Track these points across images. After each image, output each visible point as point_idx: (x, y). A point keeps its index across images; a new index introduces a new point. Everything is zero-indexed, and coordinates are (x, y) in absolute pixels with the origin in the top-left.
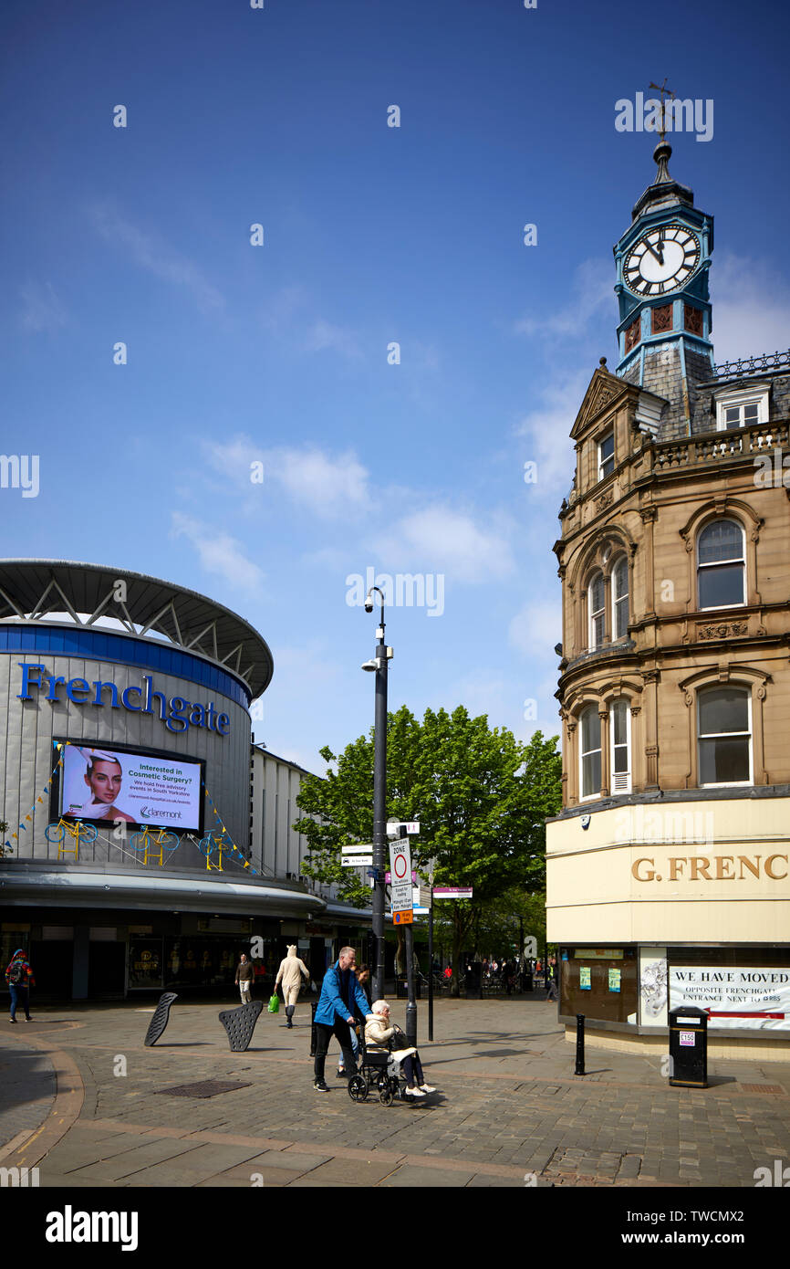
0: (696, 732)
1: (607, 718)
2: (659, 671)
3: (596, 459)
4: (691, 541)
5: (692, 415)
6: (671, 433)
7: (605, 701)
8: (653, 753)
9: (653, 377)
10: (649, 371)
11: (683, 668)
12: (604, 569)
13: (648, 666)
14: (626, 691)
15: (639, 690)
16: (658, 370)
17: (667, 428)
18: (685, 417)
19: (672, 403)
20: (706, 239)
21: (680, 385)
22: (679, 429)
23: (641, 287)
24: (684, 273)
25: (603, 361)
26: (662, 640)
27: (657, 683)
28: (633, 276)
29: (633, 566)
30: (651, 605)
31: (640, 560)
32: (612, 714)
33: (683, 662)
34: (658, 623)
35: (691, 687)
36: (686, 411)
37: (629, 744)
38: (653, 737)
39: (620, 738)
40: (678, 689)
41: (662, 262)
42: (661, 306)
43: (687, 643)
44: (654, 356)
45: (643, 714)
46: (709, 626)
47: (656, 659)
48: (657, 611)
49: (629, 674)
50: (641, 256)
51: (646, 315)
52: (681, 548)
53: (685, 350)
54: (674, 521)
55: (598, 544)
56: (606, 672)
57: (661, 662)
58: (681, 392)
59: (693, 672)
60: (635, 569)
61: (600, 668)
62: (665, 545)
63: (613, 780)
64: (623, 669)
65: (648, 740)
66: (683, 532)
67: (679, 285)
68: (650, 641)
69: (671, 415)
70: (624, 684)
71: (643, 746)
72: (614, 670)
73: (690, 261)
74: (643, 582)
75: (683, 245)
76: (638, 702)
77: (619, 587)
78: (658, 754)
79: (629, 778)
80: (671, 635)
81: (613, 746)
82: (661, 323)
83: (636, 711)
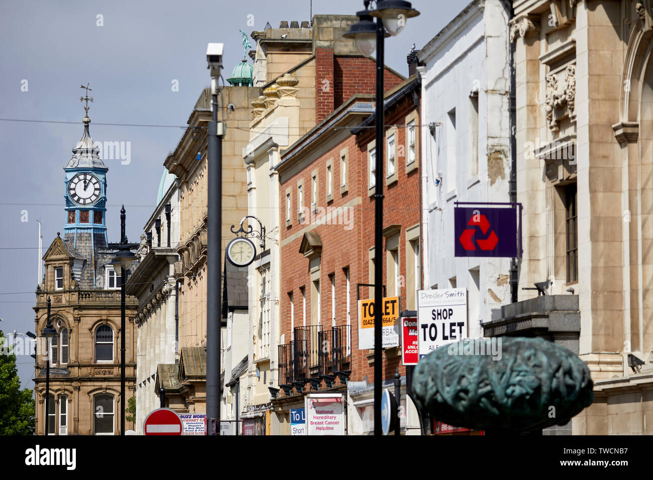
0: (93, 412)
1: (58, 402)
2: (79, 386)
3: (54, 276)
4: (93, 334)
5: (96, 267)
6: (87, 275)
7: (58, 395)
8: (77, 420)
9: (80, 245)
10: (78, 241)
11: (89, 386)
12: (57, 331)
13: (74, 384)
14: (66, 392)
15: (72, 392)
16: (82, 241)
17: (86, 272)
18: (93, 268)
19: (88, 260)
20: (103, 185)
21: (91, 252)
22: (90, 274)
23: (76, 198)
24: (94, 198)
25: (59, 234)
26: (81, 374)
27: (79, 391)
28: (72, 192)
29: (70, 338)
30: (77, 358)
31: (73, 336)
32: (60, 400)
33: (89, 384)
34: (80, 366)
35: (92, 394)
36: (93, 266)
37: (67, 414)
38: (76, 413)
39: (63, 411)
40: (87, 394)
41: (85, 189)
42: (84, 211)
43: (90, 376)
44: (81, 234)
45: (73, 403)
46: (99, 370)
47: (78, 381)
48: (79, 361)
49: (67, 386)
50: (76, 184)
51: (77, 213)
52: (89, 336)
53: (94, 234)
54: (86, 324)
55: (54, 318)
56: (58, 383)
57: (80, 383)
58: (92, 256)
59: (92, 388)
60: (71, 339)
61: (56, 381)
62: (84, 333)
63: (60, 428)
64: (65, 383)
65: (74, 415)
66: (90, 330)
67: (92, 202)
68: (76, 373)
69: (87, 266)
70: (65, 390)
71: (73, 417)
72: (62, 383)
73: (97, 193)
74: (74, 347)
75: (94, 184)
76: (71, 397)
77: (64, 340)
78: (78, 421)
79: (67, 429)
80: (85, 371)
81: (60, 414)
82: (84, 219)
83: (70, 401)
